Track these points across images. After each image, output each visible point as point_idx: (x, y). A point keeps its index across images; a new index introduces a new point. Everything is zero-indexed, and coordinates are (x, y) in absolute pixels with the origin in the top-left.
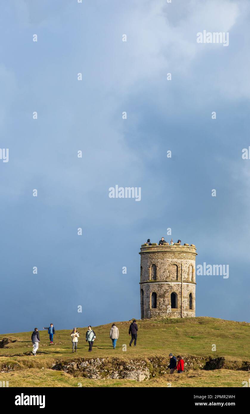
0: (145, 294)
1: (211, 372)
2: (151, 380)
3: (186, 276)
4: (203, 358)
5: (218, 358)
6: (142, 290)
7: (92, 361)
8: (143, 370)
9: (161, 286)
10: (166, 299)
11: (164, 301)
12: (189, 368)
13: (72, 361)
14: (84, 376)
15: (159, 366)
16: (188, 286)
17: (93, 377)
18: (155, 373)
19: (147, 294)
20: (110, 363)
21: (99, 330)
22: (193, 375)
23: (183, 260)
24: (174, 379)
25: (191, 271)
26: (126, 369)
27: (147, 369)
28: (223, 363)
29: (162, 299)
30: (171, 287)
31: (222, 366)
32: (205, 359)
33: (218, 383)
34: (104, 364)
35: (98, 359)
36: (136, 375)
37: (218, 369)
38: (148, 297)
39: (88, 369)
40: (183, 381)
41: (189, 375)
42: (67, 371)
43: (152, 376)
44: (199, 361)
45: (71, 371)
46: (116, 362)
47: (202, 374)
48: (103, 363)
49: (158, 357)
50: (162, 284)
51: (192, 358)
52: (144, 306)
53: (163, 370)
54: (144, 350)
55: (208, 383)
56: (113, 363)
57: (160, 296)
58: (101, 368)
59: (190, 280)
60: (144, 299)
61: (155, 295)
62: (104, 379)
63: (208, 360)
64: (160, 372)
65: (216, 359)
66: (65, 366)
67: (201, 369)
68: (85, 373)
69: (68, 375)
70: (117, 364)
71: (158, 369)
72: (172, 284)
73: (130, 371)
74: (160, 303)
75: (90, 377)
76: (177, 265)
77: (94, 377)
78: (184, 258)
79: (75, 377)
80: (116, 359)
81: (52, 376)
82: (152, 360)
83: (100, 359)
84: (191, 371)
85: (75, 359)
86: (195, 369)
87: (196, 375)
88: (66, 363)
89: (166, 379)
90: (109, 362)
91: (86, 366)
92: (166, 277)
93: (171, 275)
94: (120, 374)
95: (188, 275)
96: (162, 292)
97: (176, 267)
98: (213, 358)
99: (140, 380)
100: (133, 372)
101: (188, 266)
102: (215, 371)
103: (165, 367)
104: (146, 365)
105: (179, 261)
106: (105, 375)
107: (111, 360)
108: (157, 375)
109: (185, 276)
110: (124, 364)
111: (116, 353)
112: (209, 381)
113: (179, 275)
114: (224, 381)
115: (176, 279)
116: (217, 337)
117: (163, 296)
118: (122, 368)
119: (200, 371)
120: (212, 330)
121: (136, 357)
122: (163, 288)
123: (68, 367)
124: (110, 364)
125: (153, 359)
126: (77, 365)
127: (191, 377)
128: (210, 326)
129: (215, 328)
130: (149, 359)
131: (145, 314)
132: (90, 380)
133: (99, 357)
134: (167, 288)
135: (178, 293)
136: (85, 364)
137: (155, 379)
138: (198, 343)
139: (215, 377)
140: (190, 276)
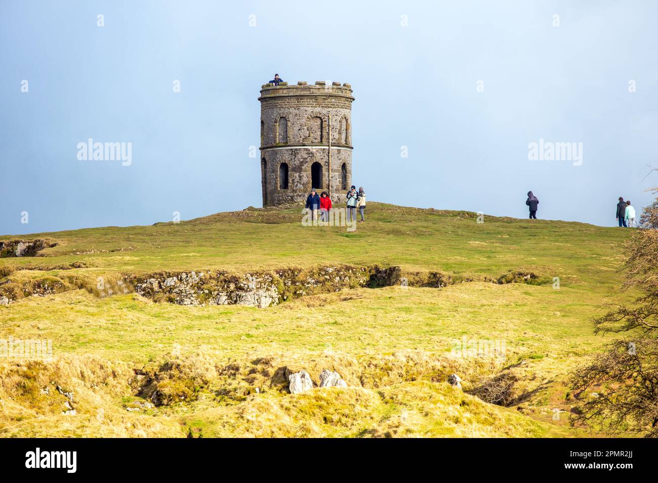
0: (269, 165)
1: (378, 291)
2: (281, 305)
3: (337, 136)
4: (365, 269)
5: (390, 268)
6: (264, 160)
7: (184, 276)
8: (268, 290)
9: (294, 153)
10: (304, 174)
11: (300, 177)
12: (342, 285)
13: (151, 277)
14: (171, 300)
15: (294, 283)
16: (339, 151)
17: (185, 303)
18: (287, 294)
19: (273, 165)
20: (214, 278)
21: (194, 226)
22: (349, 297)
23: (330, 109)
24: (318, 303)
25: (344, 127)
26: (241, 289)
27: (273, 288)
28: (398, 276)
29: (297, 175)
30: (311, 154)
31: (396, 281)
32: (368, 270)
33: (388, 308)
34: (203, 282)
35: (193, 273)
36: (257, 297)
37: (389, 285)
38: (274, 171)
39: (176, 290)
40: (333, 306)
41: (342, 297)
42: (143, 293)
43: (282, 299)
44: (358, 274)
45: (148, 292)
46: (222, 277)
47: (364, 295)
48: (201, 279)
49: (292, 268)
50: (296, 149)
51: (348, 269)
52: (268, 186)
53: (300, 289)
54: (269, 257)
55: (373, 309)
56: (217, 279)
57: (294, 170)
58: (199, 288)
59: (343, 142)
60: (268, 175)
61: (284, 166)
62: (203, 305)
63: (373, 272)
64: (295, 293)
65: (386, 270)
66: (140, 285)
67: (363, 286)
68: (172, 296)
69: (144, 299)
70: (225, 281)
71: (292, 288)
72: (313, 149)
73: (246, 291)
74: (293, 180)
75: (181, 302)
76: (320, 118)
77: (187, 301)
78: (333, 106)
79: (155, 301)
80: (221, 273)
81: (118, 301)
82: (282, 273)
83: (196, 273)
84: (346, 290)
85: (156, 274)
86: (351, 287)
87: (354, 297)
88: (140, 281)
89: (305, 304)
90: (211, 278)
91: (173, 284)
92: (303, 137)
93: (312, 135)
94: (230, 297)
95: (340, 133)
96: (297, 163)
97: (319, 121)
98: (382, 268)
99: (263, 305)
100: (251, 293)
101: (339, 119)
102: (384, 288)
103: (303, 285)
104: (272, 282)
105: (325, 111)
106: (206, 299)
107: (214, 275)
108: (290, 298)
109: (333, 135)
110: (235, 280)
111: (222, 263)
112: (376, 306)
113: (325, 134)
114: (399, 305)
115: (319, 140)
116: (388, 234)
117: (299, 169)
118: (232, 286)
119: (360, 290)
120: (380, 223)
121: (256, 268)
122: (299, 156)
123: (144, 286)
124: (212, 281)
125: (284, 271)
126: (159, 283)
127: (345, 300)
128: (376, 216)
129: (385, 220)
130: (278, 272)
131: (269, 198)
132: (181, 308)
133: (195, 269)
134: (306, 156)
135: (322, 164)
136: (171, 282)
137: (287, 303)
138: (358, 244)
139: (386, 298)
140: (343, 136)
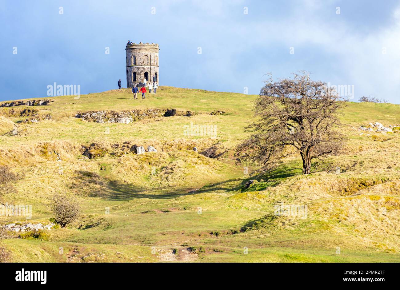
0: (129, 73)
1: (168, 117)
2: (133, 123)
3: (153, 62)
4: (164, 110)
5: (172, 110)
6: (127, 71)
7: (99, 112)
8: (129, 117)
9: (138, 69)
10: (142, 76)
11: (140, 77)
12: (155, 116)
13: (87, 113)
14: (94, 121)
15: (138, 115)
16: (154, 68)
17: (99, 122)
18: (136, 119)
19: (130, 73)
20: (109, 113)
21: (103, 94)
22: (158, 120)
23: (151, 53)
24: (147, 122)
25: (156, 59)
26: (119, 117)
27: (131, 117)
28: (175, 112)
29: (139, 76)
30: (144, 69)
31: (175, 114)
32: (165, 110)
33: (172, 124)
34: (106, 114)
35: (102, 111)
36: (125, 120)
37: (172, 115)
38: (131, 75)
39: (96, 117)
40: (152, 123)
41: (156, 120)
42: (84, 118)
43: (134, 120)
44: (161, 112)
45: (86, 118)
46: (113, 113)
47: (163, 119)
48: (105, 114)
49: (138, 110)
50: (139, 67)
51: (157, 110)
52: (129, 80)
53: (141, 117)
54: (129, 106)
55: (167, 124)
56: (111, 114)
57: (138, 74)
58: (104, 117)
59: (156, 65)
60: (129, 76)
61: (135, 74)
62: (106, 123)
63: (167, 111)
64: (139, 118)
65: (171, 110)
66: (83, 116)
67: (163, 116)
68: (95, 119)
69: (85, 121)
70: (114, 114)
71: (138, 116)
72: (145, 67)
73: (121, 118)
74: (138, 78)
75: (98, 122)
76: (147, 56)
77: (100, 121)
78: (152, 52)
79: (89, 122)
80: (113, 112)
81: (75, 121)
82: (134, 111)
83: (103, 111)
84: (157, 117)
85: (89, 112)
86: (159, 116)
87: (160, 120)
88: (83, 114)
89: (142, 122)
90: (108, 113)
91: (95, 115)
92: (141, 63)
93: (144, 62)
94: (115, 120)
95: (154, 61)
96: (139, 72)
97: (147, 57)
98: (170, 109)
99: (127, 123)
100: (123, 118)
101: (154, 56)
102: (170, 117)
103: (141, 115)
104: (130, 114)
105: (149, 53)
106: (107, 121)
107: (110, 112)
108: (137, 120)
109: (152, 62)
110: (117, 114)
111: (112, 108)
112: (167, 123)
113: (149, 61)
114: (176, 123)
115: (147, 64)
116: (172, 97)
117: (140, 74)
118: (116, 116)
119: (162, 117)
120: (169, 93)
121: (125, 110)
122: (140, 70)
123: (85, 116)
124: (109, 114)
125: (135, 111)
126: (90, 115)
127: (157, 121)
128: (168, 91)
129: (171, 92)
130: (132, 111)
131: (129, 85)
132: (98, 124)
133: (103, 110)
134: (142, 70)
135: (148, 72)
136: (94, 114)
137: (136, 122)
138: (161, 101)
139: (171, 120)
140: (156, 63)
